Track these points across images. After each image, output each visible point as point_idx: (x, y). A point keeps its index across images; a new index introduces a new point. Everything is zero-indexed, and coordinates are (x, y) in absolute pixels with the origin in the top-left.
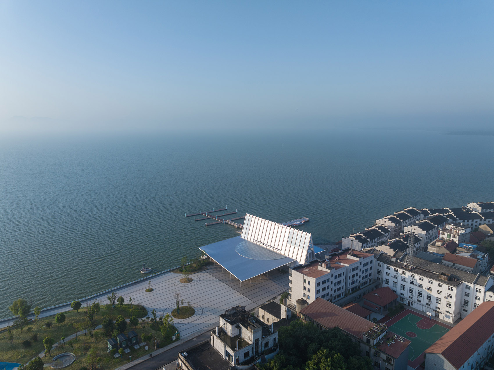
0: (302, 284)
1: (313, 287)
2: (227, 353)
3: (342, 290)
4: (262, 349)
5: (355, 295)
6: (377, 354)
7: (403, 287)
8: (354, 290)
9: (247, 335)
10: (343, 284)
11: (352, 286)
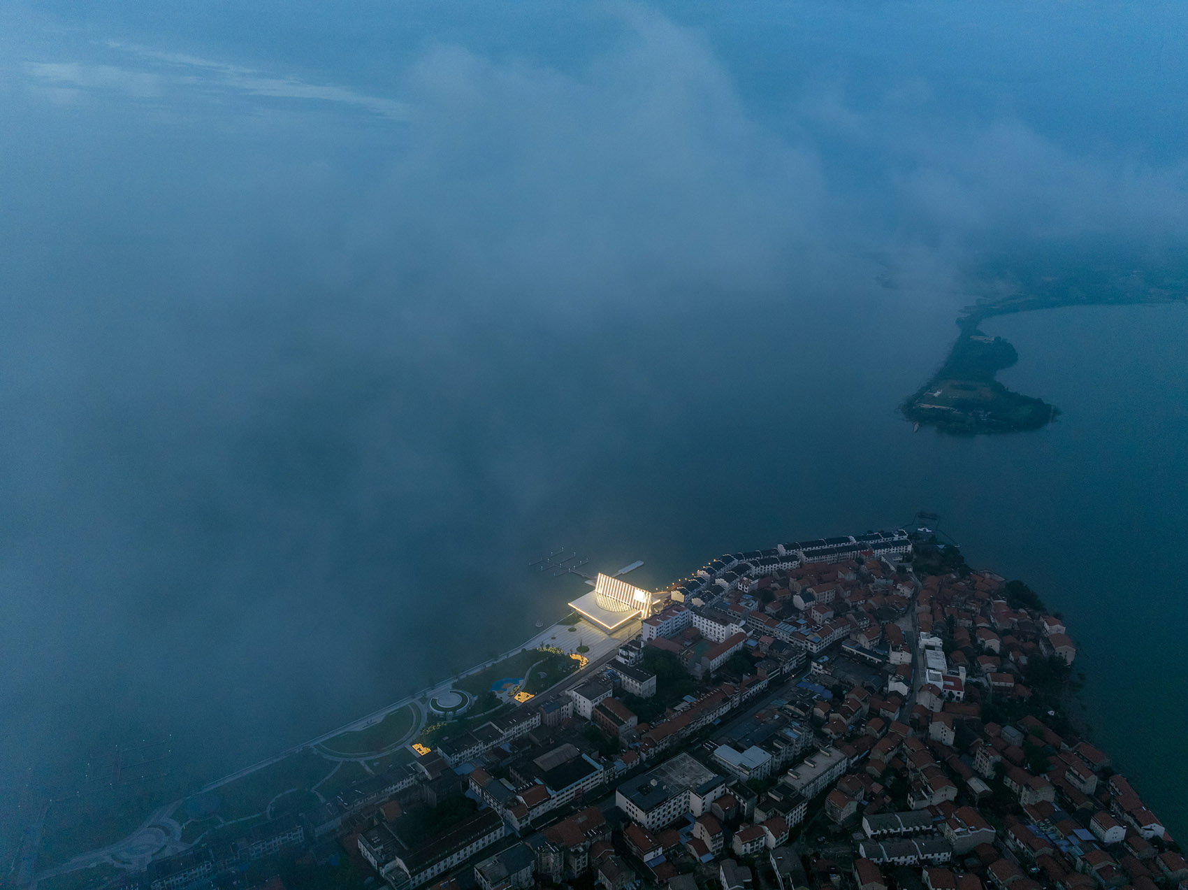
0: (649, 630)
1: (655, 631)
2: (625, 662)
3: (670, 631)
4: (638, 659)
5: (678, 632)
6: (683, 659)
7: (703, 627)
8: (677, 630)
9: (632, 654)
10: (670, 627)
11: (675, 628)
